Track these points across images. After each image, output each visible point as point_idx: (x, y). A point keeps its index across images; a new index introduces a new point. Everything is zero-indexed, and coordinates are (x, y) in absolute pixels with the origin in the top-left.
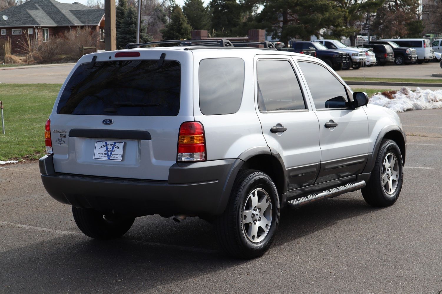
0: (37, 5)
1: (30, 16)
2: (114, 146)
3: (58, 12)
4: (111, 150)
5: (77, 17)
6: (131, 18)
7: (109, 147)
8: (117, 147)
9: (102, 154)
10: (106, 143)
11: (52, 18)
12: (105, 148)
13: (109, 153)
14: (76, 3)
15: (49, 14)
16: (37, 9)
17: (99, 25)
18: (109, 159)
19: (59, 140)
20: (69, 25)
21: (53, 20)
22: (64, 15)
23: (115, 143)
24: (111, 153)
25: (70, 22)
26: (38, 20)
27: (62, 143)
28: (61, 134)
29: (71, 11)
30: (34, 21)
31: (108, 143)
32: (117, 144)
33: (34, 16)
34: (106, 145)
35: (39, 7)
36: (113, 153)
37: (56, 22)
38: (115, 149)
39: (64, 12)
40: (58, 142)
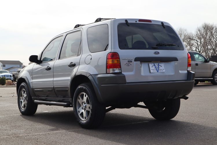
2: (159, 65)
4: (158, 67)
7: (156, 66)
8: (160, 66)
9: (154, 70)
10: (154, 64)
12: (154, 67)
13: (157, 69)
18: (158, 72)
19: (127, 64)
23: (159, 64)
24: (158, 69)
27: (130, 66)
28: (129, 60)
31: (155, 64)
32: (160, 64)
34: (155, 65)
36: (159, 69)
38: (160, 67)
40: (127, 65)
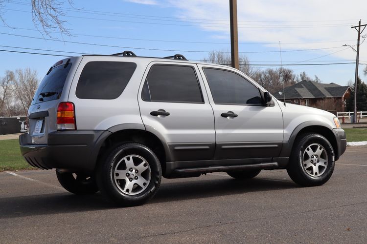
0: (303, 85)
1: (297, 92)
3: (316, 89)
5: (329, 92)
6: (363, 91)
11: (312, 93)
14: (332, 83)
15: (310, 90)
16: (302, 87)
17: (343, 96)
20: (323, 97)
21: (313, 94)
22: (319, 91)
25: (324, 95)
26: (301, 94)
29: (325, 88)
30: (299, 95)
33: (299, 92)
35: (304, 86)
37: (314, 96)
39: (320, 89)
